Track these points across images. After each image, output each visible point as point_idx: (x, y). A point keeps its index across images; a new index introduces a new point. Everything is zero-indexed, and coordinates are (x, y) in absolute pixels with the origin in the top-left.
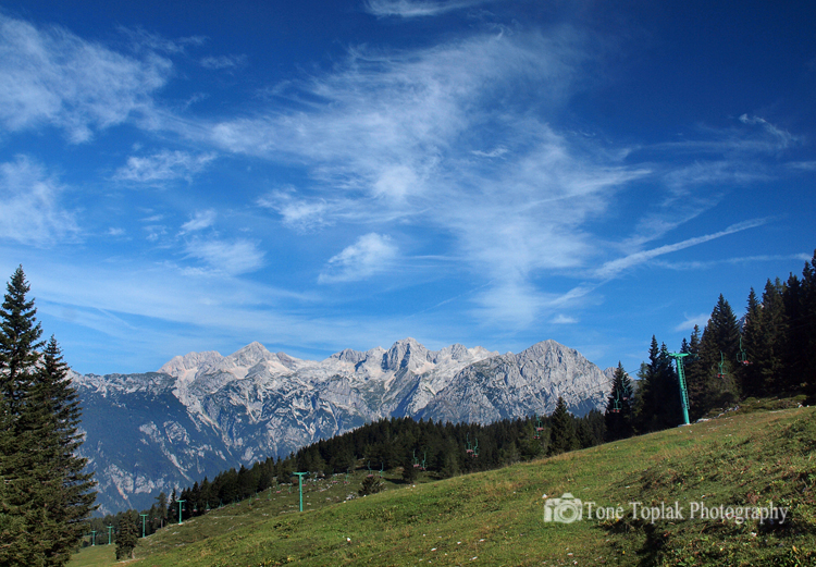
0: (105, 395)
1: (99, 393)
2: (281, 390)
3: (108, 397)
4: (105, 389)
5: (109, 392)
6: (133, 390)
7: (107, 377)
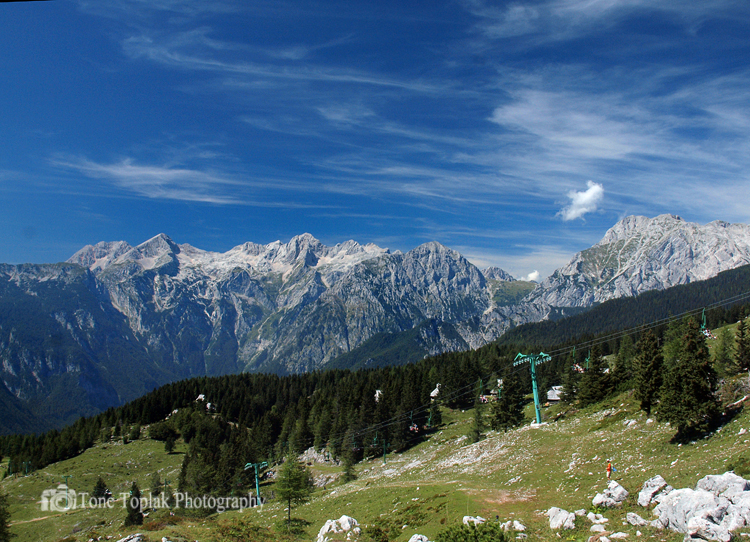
0: (18, 284)
1: (13, 282)
2: (186, 280)
3: (22, 286)
4: (18, 278)
5: (23, 281)
6: (46, 279)
7: (20, 267)
